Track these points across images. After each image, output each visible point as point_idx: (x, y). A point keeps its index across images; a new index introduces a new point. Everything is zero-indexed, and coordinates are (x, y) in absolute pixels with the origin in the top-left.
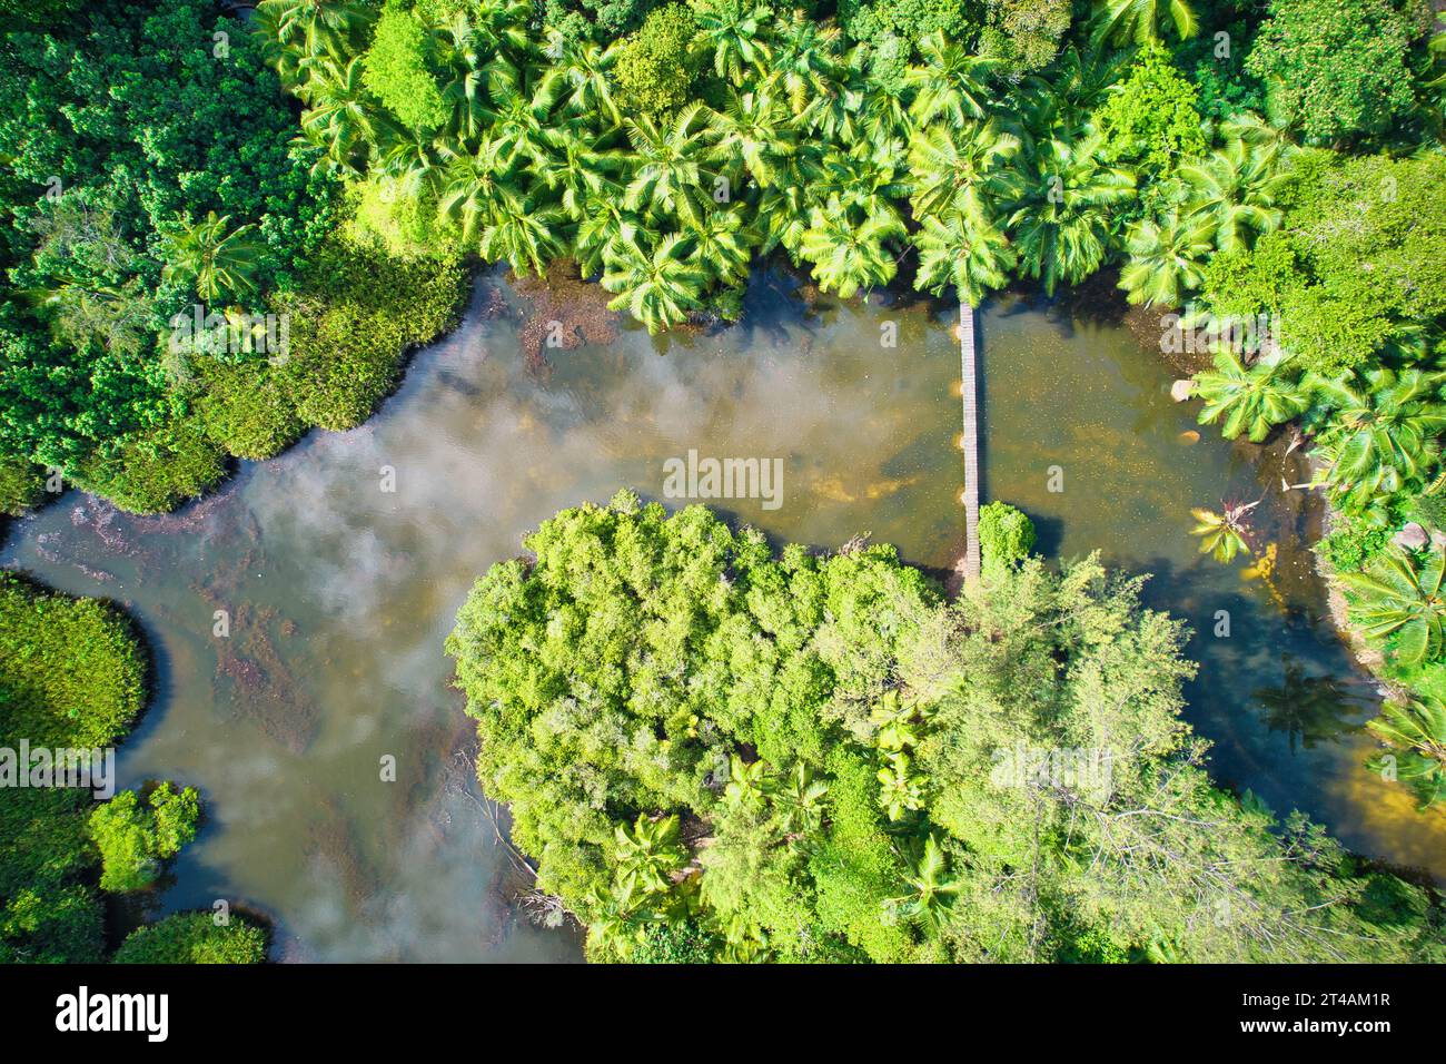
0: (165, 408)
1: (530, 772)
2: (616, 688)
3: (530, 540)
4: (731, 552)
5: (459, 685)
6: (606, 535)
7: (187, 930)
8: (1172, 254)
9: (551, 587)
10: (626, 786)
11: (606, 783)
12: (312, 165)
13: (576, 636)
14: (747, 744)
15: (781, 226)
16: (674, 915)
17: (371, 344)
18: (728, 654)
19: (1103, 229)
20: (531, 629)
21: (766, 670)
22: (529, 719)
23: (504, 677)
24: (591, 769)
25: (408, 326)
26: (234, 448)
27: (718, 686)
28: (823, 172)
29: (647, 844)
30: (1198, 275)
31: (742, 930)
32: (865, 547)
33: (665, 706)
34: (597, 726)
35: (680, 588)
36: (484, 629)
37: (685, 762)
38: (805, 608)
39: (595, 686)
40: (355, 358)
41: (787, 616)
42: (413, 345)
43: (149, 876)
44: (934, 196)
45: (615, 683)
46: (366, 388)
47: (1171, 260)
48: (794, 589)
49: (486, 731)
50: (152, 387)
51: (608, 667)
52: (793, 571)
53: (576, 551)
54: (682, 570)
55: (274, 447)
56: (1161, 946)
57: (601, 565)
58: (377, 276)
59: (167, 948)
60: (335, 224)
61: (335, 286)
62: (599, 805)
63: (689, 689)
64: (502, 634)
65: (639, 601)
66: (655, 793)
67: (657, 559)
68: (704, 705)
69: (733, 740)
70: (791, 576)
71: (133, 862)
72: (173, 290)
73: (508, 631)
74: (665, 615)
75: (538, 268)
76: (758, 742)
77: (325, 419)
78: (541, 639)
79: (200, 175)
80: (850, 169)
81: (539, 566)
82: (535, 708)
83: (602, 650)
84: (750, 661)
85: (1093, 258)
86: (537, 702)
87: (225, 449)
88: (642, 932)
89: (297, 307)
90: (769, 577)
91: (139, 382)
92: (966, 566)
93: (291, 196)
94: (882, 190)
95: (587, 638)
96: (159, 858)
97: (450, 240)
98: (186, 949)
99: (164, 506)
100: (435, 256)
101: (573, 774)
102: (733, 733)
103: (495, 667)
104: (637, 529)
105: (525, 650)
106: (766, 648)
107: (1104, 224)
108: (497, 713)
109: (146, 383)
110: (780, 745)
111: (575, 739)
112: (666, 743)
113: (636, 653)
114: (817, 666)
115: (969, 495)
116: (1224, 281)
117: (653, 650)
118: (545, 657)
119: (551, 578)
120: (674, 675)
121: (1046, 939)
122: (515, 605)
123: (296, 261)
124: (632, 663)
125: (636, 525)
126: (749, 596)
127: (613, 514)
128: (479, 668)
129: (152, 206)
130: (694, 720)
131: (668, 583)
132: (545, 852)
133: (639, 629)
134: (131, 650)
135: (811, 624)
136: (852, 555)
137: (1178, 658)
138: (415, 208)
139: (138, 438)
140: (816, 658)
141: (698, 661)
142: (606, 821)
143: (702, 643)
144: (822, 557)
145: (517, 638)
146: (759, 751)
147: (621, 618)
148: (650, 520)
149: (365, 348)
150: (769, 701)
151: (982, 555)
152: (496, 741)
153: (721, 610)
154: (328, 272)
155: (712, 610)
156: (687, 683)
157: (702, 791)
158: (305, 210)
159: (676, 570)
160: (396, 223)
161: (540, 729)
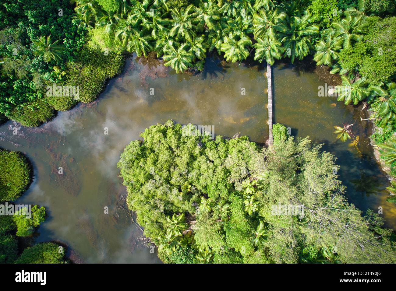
0: (36, 95)
1: (142, 201)
2: (167, 177)
3: (142, 134)
4: (200, 138)
5: (121, 176)
6: (164, 132)
7: (42, 248)
8: (329, 49)
9: (148, 148)
10: (170, 206)
11: (164, 204)
12: (79, 25)
13: (155, 162)
14: (205, 193)
15: (215, 42)
16: (184, 243)
17: (96, 77)
18: (200, 167)
19: (309, 43)
20: (142, 160)
21: (211, 171)
22: (142, 186)
23: (134, 174)
24: (159, 200)
25: (107, 72)
26: (56, 107)
27: (197, 176)
28: (228, 26)
29: (176, 222)
30: (337, 55)
31: (204, 248)
32: (239, 136)
33: (181, 182)
34: (161, 188)
35: (186, 148)
36: (128, 160)
37: (187, 198)
38: (222, 154)
39: (161, 176)
40: (91, 81)
41: (217, 156)
42: (108, 78)
43: (31, 232)
44: (260, 32)
45: (167, 175)
46: (94, 90)
47: (329, 51)
48: (219, 148)
49: (129, 189)
50: (32, 89)
51: (165, 171)
52: (219, 143)
53: (155, 137)
54: (186, 142)
55: (68, 107)
56: (327, 252)
57: (163, 141)
58: (98, 58)
59: (36, 253)
60: (86, 42)
61: (86, 60)
62: (162, 211)
63: (188, 177)
64: (134, 161)
65: (173, 152)
66: (178, 207)
67: (179, 139)
68: (193, 182)
69: (201, 192)
70: (218, 145)
71: (26, 228)
72: (38, 60)
73: (136, 160)
74: (182, 156)
75: (144, 54)
76: (208, 193)
77: (83, 99)
78: (145, 163)
79: (45, 26)
80: (235, 25)
81: (145, 142)
82: (143, 183)
83: (163, 166)
84: (206, 169)
85: (306, 51)
86: (144, 181)
87: (53, 108)
88: (174, 248)
89: (74, 66)
90: (212, 145)
91: (28, 88)
92: (269, 142)
93: (73, 34)
94: (245, 31)
95: (158, 162)
96: (34, 227)
97: (119, 46)
98: (41, 253)
99: (36, 124)
100: (115, 51)
101: (154, 202)
102: (201, 190)
103: (132, 171)
104: (173, 131)
105: (140, 166)
106: (211, 165)
107: (309, 41)
108: (132, 184)
109: (30, 88)
110: (215, 193)
111: (155, 191)
112: (181, 193)
113: (173, 167)
114: (226, 170)
115: (270, 122)
116: (345, 57)
117: (178, 166)
118: (146, 168)
119: (148, 145)
120: (184, 173)
121: (296, 247)
122: (137, 153)
123: (74, 53)
124: (172, 170)
125: (173, 130)
126: (206, 150)
127: (166, 127)
128: (127, 171)
129: (31, 34)
130: (190, 186)
131: (182, 147)
132: (146, 225)
133: (173, 160)
134: (26, 166)
135: (224, 158)
136: (236, 139)
137: (333, 165)
138: (109, 37)
139: (28, 104)
140: (225, 168)
141: (191, 169)
142: (164, 216)
143: (192, 164)
144: (227, 139)
145: (138, 163)
146: (209, 195)
147: (168, 156)
148: (177, 128)
149: (94, 78)
150: (212, 180)
151: (273, 139)
152: (132, 193)
153: (198, 154)
154: (84, 56)
155: (195, 154)
156: (188, 176)
157: (192, 207)
158: (77, 38)
159: (184, 143)
160: (103, 41)
161: (144, 189)
